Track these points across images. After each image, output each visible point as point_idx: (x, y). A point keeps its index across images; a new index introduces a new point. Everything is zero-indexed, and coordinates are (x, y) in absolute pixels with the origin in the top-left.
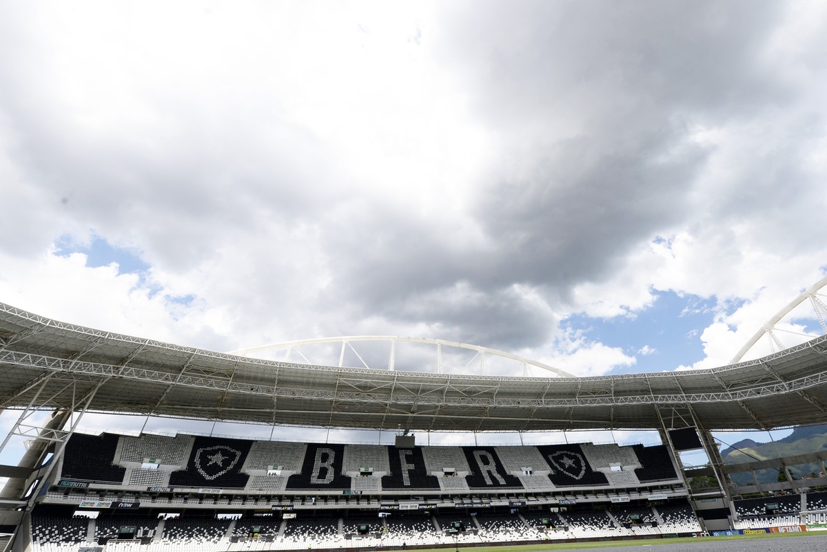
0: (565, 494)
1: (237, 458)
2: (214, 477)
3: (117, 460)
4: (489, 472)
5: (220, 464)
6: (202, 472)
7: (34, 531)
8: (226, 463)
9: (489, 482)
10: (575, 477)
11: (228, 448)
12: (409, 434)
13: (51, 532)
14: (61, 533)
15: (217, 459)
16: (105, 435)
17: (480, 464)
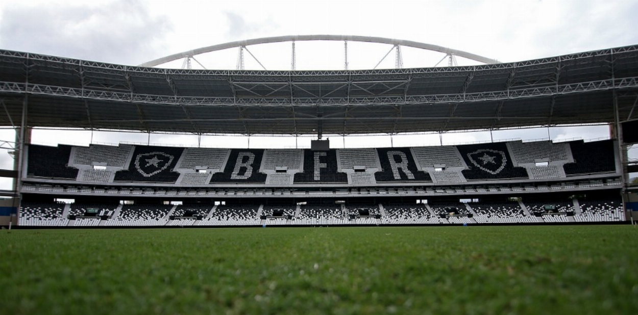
0: (475, 187)
1: (170, 161)
2: (151, 175)
3: (72, 163)
4: (400, 169)
5: (156, 165)
6: (141, 171)
7: (23, 211)
8: (161, 165)
9: (397, 176)
10: (491, 172)
11: (161, 153)
12: (324, 138)
13: (36, 211)
14: (43, 212)
15: (154, 162)
16: (60, 146)
17: (392, 162)
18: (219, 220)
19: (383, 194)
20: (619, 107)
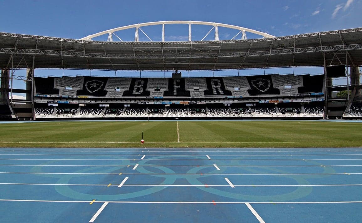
0: (254, 99)
1: (102, 85)
2: (94, 92)
3: (56, 87)
4: (217, 89)
5: (96, 87)
6: (89, 90)
7: (36, 110)
8: (98, 87)
9: (215, 93)
10: (262, 91)
11: (97, 80)
12: (179, 72)
13: (41, 111)
14: (45, 111)
15: (94, 85)
16: (48, 77)
17: (213, 85)
18: (128, 114)
19: (208, 102)
20: (326, 59)
